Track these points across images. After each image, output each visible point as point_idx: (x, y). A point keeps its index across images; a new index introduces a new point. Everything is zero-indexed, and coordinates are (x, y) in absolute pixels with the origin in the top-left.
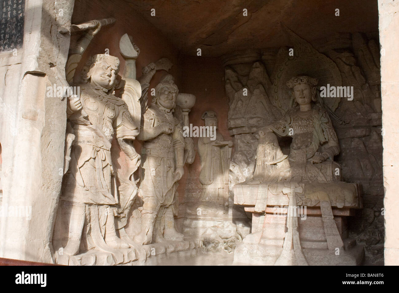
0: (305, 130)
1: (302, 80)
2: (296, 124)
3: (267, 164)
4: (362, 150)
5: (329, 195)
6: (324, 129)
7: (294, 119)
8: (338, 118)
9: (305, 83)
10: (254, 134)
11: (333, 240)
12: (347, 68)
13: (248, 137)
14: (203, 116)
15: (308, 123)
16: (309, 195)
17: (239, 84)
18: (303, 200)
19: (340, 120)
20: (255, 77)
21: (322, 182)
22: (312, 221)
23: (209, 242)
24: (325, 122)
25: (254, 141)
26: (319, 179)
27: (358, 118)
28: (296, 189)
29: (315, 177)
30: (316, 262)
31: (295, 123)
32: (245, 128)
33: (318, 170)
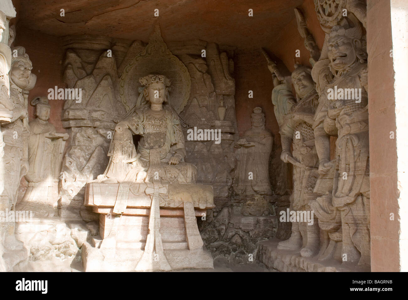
0: (158, 129)
1: (160, 79)
2: (150, 123)
3: (123, 163)
4: (205, 154)
5: (192, 196)
6: (175, 130)
7: (147, 117)
8: (182, 121)
9: (162, 83)
10: (96, 129)
11: (194, 240)
12: (199, 74)
13: (90, 131)
14: (33, 101)
15: (161, 123)
16: (172, 196)
17: (84, 71)
18: (166, 201)
19: (185, 123)
20: (103, 66)
21: (182, 183)
22: (170, 222)
23: (38, 249)
24: (177, 124)
25: (97, 136)
26: (180, 180)
27: (202, 123)
28: (160, 189)
29: (176, 178)
30: (177, 262)
31: (148, 122)
32: (86, 121)
33: (178, 172)
